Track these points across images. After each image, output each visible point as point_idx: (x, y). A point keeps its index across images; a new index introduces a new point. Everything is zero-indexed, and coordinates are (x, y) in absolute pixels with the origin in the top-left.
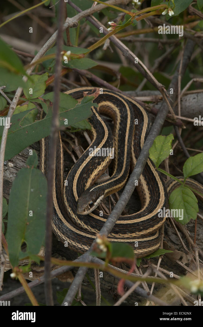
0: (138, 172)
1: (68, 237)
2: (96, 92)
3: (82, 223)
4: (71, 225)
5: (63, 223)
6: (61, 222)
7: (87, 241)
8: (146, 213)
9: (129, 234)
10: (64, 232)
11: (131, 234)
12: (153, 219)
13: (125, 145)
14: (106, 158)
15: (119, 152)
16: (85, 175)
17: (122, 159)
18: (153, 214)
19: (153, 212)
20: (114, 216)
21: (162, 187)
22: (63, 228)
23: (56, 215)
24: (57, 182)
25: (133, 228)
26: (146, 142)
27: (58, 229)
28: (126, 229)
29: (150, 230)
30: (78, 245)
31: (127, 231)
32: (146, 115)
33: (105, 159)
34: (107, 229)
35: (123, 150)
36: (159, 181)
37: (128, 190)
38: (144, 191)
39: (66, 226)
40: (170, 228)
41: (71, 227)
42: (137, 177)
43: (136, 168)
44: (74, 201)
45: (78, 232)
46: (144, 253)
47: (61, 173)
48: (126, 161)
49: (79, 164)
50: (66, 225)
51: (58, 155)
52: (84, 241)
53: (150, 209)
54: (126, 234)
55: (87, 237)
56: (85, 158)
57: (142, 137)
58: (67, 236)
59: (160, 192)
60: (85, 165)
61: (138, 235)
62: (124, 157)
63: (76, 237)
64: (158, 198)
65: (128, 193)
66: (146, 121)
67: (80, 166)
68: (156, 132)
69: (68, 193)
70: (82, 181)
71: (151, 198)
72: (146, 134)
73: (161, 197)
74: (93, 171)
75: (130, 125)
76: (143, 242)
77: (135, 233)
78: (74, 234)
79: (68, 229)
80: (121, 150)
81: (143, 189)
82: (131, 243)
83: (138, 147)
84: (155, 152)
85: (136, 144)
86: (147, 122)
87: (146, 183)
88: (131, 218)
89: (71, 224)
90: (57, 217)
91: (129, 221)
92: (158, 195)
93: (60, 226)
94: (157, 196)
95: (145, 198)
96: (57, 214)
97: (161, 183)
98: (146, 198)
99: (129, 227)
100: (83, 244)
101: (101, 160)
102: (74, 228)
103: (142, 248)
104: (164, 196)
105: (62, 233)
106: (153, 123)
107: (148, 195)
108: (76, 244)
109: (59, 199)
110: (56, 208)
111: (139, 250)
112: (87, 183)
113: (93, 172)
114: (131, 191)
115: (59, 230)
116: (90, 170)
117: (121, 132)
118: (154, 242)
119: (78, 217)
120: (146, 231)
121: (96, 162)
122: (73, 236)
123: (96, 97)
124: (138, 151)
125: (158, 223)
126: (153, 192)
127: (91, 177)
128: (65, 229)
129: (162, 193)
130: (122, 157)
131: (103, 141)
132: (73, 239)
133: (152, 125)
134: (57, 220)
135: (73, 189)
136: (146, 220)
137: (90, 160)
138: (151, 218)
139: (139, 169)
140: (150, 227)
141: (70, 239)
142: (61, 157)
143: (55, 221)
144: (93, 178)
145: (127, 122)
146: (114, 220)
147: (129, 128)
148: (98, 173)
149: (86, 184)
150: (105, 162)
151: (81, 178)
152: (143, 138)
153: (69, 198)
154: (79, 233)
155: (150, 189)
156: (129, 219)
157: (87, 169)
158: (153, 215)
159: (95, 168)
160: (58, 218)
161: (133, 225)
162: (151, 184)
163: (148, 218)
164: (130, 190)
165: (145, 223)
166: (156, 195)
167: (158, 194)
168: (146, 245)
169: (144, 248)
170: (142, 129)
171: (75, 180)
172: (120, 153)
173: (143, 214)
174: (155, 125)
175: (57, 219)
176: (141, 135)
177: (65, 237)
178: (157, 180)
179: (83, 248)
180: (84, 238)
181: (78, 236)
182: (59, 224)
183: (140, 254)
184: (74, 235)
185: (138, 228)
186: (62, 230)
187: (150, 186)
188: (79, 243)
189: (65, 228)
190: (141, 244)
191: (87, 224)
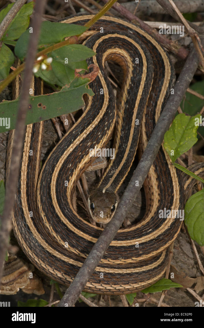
0: (145, 168)
1: (36, 255)
2: (92, 72)
3: (57, 236)
4: (42, 237)
5: (31, 232)
6: (28, 231)
7: (61, 266)
8: (150, 230)
9: (123, 260)
10: (31, 247)
11: (124, 260)
12: (159, 239)
13: (131, 127)
14: (103, 139)
15: (122, 135)
16: (70, 165)
17: (123, 146)
18: (159, 231)
19: (160, 228)
20: (101, 246)
21: (177, 186)
22: (30, 241)
23: (23, 220)
24: (30, 170)
25: (129, 252)
26: (164, 113)
27: (24, 240)
28: (118, 254)
29: (153, 253)
30: (48, 269)
31: (119, 256)
32: (169, 66)
33: (101, 139)
34: (88, 271)
35: (127, 133)
36: (175, 177)
37: (128, 200)
38: (151, 188)
39: (35, 239)
40: (185, 234)
41: (43, 240)
42: (143, 177)
43: (142, 161)
44: (51, 204)
45: (51, 250)
46: (140, 287)
47: (37, 156)
48: (130, 151)
49: (63, 147)
50: (35, 237)
51: (36, 129)
52: (58, 265)
53: (156, 222)
54: (119, 259)
55: (63, 260)
56: (73, 139)
57: (159, 103)
58: (35, 252)
59: (173, 195)
60: (71, 150)
61: (135, 261)
62: (127, 144)
63: (47, 258)
64: (169, 204)
65: (126, 206)
66: (168, 76)
67: (65, 151)
68: (180, 96)
69: (44, 191)
70: (65, 173)
71: (160, 202)
72: (165, 99)
73: (174, 204)
74: (82, 158)
75: (141, 97)
76: (141, 274)
77: (131, 259)
78: (45, 252)
79: (37, 243)
80: (125, 133)
81: (151, 185)
82: (124, 276)
83: (151, 120)
84: (173, 139)
85: (149, 113)
86: (169, 78)
87: (156, 177)
88: (128, 237)
89: (42, 235)
90: (24, 223)
91: (125, 242)
92: (171, 200)
93: (27, 237)
94: (169, 200)
95: (152, 198)
96: (25, 218)
97: (177, 179)
98: (153, 200)
99: (123, 252)
100: (56, 269)
101: (95, 142)
102: (45, 243)
103: (138, 282)
104: (178, 201)
105: (29, 247)
106: (177, 79)
107: (156, 196)
108: (47, 267)
109: (30, 196)
110: (24, 209)
111: (134, 284)
112: (72, 176)
113: (83, 160)
114: (131, 201)
115: (25, 242)
116: (78, 157)
117: (127, 106)
118: (156, 272)
119: (53, 228)
120: (147, 255)
121: (89, 145)
122: (43, 256)
123: (91, 80)
124: (150, 126)
125: (165, 243)
126: (164, 194)
127: (78, 167)
128: (33, 243)
129: (177, 197)
130: (125, 143)
131: (101, 111)
132: (43, 259)
133: (175, 83)
134: (24, 227)
135: (50, 186)
136: (149, 241)
137: (80, 143)
138: (155, 239)
139: (147, 162)
140: (153, 251)
141: (39, 259)
142: (39, 132)
143: (21, 228)
144: (82, 168)
145: (138, 91)
146: (101, 253)
147: (139, 102)
148: (89, 160)
149: (70, 177)
150: (100, 144)
151: (63, 170)
152: (159, 105)
153: (44, 198)
154: (53, 252)
155: (160, 187)
156: (124, 238)
157: (74, 156)
158: (160, 233)
159: (86, 154)
160: (25, 225)
161: (129, 248)
162: (163, 180)
163: (152, 238)
164: (130, 199)
165: (147, 246)
166: (168, 198)
167: (170, 197)
168: (145, 277)
169: (141, 282)
170: (160, 91)
171: (55, 172)
172: (123, 137)
173: (145, 231)
174: (180, 84)
175: (23, 225)
176: (158, 100)
177: (32, 253)
178: (172, 175)
179: (55, 274)
180: (58, 261)
181: (51, 257)
182: (26, 234)
183: (135, 289)
184: (45, 255)
185: (136, 253)
186: (30, 243)
187: (162, 183)
188: (51, 267)
189: (33, 241)
190: (138, 276)
191: (65, 240)
